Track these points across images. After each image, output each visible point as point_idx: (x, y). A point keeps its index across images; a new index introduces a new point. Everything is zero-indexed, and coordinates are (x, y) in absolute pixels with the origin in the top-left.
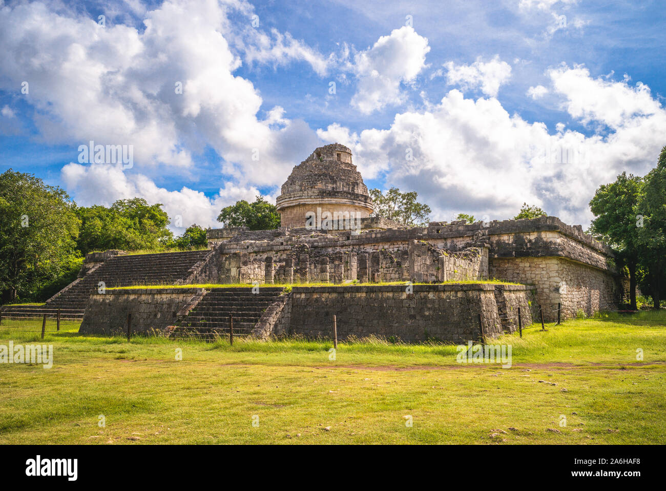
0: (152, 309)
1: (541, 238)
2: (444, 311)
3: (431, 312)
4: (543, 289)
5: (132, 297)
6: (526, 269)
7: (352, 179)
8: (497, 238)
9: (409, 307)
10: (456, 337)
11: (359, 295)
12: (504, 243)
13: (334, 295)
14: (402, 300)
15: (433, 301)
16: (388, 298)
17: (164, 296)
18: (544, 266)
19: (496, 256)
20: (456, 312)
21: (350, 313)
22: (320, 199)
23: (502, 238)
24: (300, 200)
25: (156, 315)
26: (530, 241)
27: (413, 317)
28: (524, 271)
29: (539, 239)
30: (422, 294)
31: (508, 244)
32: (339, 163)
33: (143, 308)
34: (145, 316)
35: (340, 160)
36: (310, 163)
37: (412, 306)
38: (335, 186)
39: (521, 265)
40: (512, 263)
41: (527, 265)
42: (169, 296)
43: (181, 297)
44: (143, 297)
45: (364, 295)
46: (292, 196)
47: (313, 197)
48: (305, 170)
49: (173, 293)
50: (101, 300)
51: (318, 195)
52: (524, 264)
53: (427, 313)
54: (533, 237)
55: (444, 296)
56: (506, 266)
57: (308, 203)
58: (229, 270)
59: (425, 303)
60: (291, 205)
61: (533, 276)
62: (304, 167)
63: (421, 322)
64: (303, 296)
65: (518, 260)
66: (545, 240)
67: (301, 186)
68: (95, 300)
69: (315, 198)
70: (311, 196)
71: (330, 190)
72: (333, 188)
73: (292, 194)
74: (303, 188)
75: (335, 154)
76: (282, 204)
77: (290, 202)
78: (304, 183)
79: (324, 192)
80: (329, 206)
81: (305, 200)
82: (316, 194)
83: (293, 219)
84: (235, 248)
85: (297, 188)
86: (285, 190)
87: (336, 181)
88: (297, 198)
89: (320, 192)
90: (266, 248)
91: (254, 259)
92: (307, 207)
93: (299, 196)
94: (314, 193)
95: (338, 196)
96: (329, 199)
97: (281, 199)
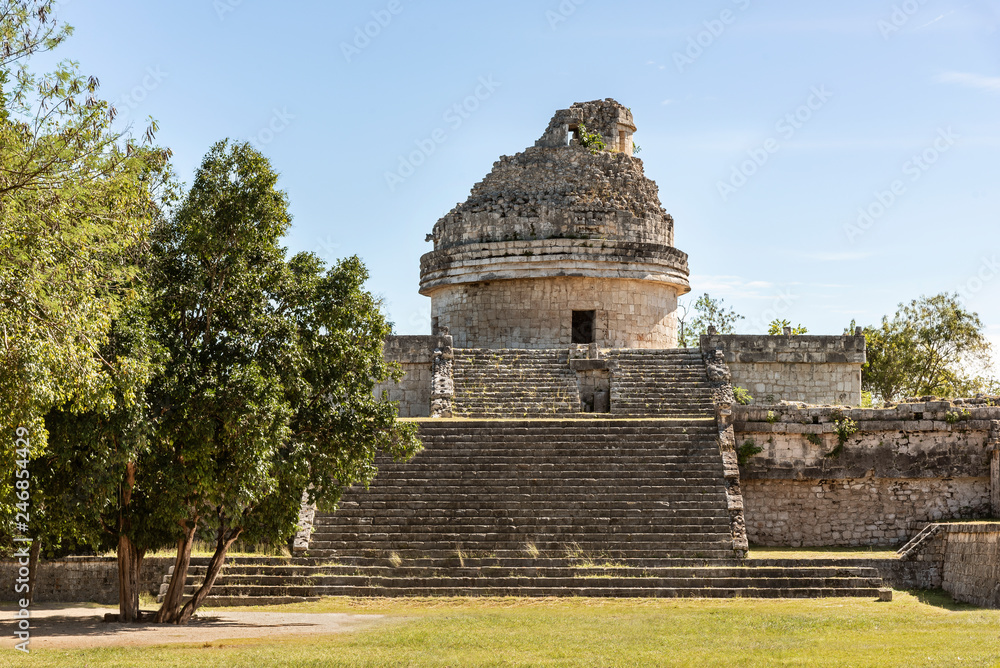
22: (621, 267)
24: (561, 265)
35: (623, 151)
38: (641, 228)
46: (537, 251)
47: (601, 259)
51: (615, 255)
60: (533, 275)
62: (549, 165)
67: (558, 222)
69: (607, 261)
70: (596, 256)
71: (634, 240)
72: (639, 236)
73: (535, 243)
74: (564, 229)
75: (614, 132)
76: (489, 269)
77: (527, 266)
78: (566, 216)
79: (629, 247)
80: (633, 286)
81: (580, 265)
82: (610, 251)
83: (525, 315)
84: (776, 420)
85: (545, 226)
86: (489, 228)
87: (644, 215)
88: (553, 258)
89: (620, 246)
90: (878, 423)
91: (838, 450)
92: (578, 285)
93: (558, 251)
94: (603, 247)
95: (656, 261)
96: (640, 267)
97: (487, 253)
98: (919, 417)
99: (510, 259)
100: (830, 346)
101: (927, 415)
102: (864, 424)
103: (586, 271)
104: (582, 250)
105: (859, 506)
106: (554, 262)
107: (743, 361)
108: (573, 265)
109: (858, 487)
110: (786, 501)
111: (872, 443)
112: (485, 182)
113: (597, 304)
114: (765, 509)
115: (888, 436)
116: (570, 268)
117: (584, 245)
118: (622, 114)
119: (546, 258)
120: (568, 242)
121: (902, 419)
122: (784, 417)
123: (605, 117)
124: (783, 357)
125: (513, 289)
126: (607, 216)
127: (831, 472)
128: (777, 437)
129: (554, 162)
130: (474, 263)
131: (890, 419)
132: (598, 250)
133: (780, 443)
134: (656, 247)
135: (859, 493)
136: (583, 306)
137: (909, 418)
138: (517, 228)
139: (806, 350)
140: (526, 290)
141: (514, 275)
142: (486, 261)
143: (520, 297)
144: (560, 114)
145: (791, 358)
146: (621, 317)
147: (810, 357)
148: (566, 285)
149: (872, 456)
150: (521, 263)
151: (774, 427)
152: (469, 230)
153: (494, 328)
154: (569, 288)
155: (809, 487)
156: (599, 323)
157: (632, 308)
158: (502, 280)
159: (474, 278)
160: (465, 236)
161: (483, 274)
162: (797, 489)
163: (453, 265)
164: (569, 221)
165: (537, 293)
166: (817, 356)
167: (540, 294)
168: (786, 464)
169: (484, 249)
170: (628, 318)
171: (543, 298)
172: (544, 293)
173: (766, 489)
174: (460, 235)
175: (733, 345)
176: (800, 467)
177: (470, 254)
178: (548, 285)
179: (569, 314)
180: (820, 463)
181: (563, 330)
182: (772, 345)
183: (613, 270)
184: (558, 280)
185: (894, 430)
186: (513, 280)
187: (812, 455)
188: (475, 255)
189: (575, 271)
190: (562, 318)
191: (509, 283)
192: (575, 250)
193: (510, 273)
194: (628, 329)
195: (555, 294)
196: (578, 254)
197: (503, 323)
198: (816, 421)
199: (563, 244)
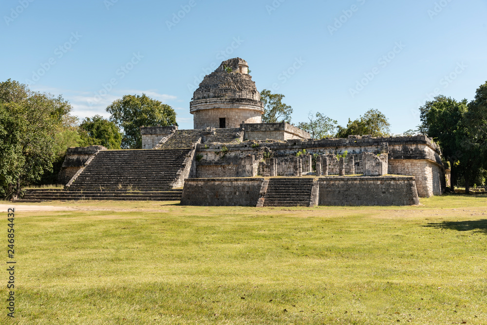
0: (232, 190)
1: (418, 149)
2: (399, 190)
3: (393, 190)
4: (418, 178)
5: (217, 183)
6: (409, 166)
7: (251, 88)
8: (392, 148)
9: (382, 188)
10: (405, 202)
11: (355, 182)
12: (397, 150)
13: (342, 182)
14: (378, 185)
15: (393, 185)
16: (371, 184)
17: (239, 182)
18: (419, 165)
19: (392, 158)
20: (405, 190)
21: (352, 191)
22: (231, 105)
23: (395, 148)
24: (214, 105)
25: (235, 193)
26: (412, 150)
27: (384, 193)
28: (408, 168)
29: (417, 149)
30: (388, 182)
31: (399, 151)
32: (241, 74)
33: (226, 189)
34: (228, 194)
35: (241, 72)
36: (220, 74)
37: (383, 187)
38: (240, 94)
39: (406, 164)
40: (401, 163)
41: (410, 164)
42: (242, 182)
43: (250, 183)
44: (225, 183)
45: (358, 182)
46: (208, 101)
47: (225, 103)
48: (216, 80)
49: (245, 181)
50: (195, 185)
51: (229, 102)
52: (407, 163)
53: (391, 191)
54: (413, 147)
55: (398, 182)
56: (397, 164)
57: (222, 107)
58: (244, 166)
59: (390, 186)
60: (207, 108)
61: (413, 170)
62: (215, 77)
63: (388, 195)
64: (325, 182)
65: (404, 161)
66: (420, 149)
67: (215, 93)
68: (190, 185)
69: (227, 103)
70: (224, 102)
71: (238, 97)
72: (239, 96)
73: (208, 99)
74: (216, 95)
75: (238, 67)
76: (198, 107)
77: (206, 106)
79: (234, 99)
80: (237, 111)
81: (220, 105)
82: (228, 101)
83: (207, 119)
84: (208, 148)
85: (211, 94)
87: (241, 90)
88: (212, 103)
89: (231, 99)
90: (234, 148)
91: (224, 156)
92: (220, 111)
93: (214, 101)
94: (226, 99)
95: (243, 103)
96: (238, 105)
98: (246, 146)
99: (202, 104)
100: (275, 126)
101: (248, 146)
102: (230, 149)
104: (220, 101)
105: (230, 173)
107: (251, 131)
109: (230, 167)
110: (212, 172)
111: (233, 154)
113: (226, 116)
114: (206, 174)
115: (237, 152)
116: (217, 106)
117: (221, 99)
118: (240, 61)
120: (216, 99)
121: (241, 147)
122: (211, 147)
123: (235, 63)
124: (262, 130)
125: (204, 112)
126: (228, 91)
127: (221, 163)
128: (209, 153)
129: (217, 76)
130: (195, 105)
131: (238, 147)
132: (224, 100)
133: (209, 155)
134: (244, 99)
135: (230, 169)
136: (222, 117)
137: (243, 147)
138: (205, 95)
139: (268, 127)
140: (207, 112)
141: (203, 108)
142: (197, 105)
143: (206, 114)
144: (223, 62)
145: (264, 130)
146: (233, 119)
147: (269, 129)
148: (217, 111)
149: (232, 158)
150: (204, 105)
151: (207, 150)
153: (201, 123)
155: (218, 168)
156: (226, 122)
157: (237, 117)
158: (201, 110)
159: (195, 110)
160: (195, 98)
162: (215, 168)
164: (218, 93)
165: (210, 113)
166: (271, 129)
168: (210, 161)
169: (197, 102)
170: (236, 120)
171: (211, 115)
172: (212, 113)
173: (207, 168)
175: (248, 126)
176: (213, 162)
177: (194, 103)
178: (212, 111)
179: (218, 119)
180: (219, 160)
181: (217, 124)
182: (259, 126)
183: (229, 106)
184: (214, 110)
185: (238, 150)
186: (204, 110)
187: (217, 158)
190: (216, 120)
194: (235, 123)
195: (214, 113)
196: (219, 102)
197: (202, 122)
198: (219, 148)
199: (215, 99)
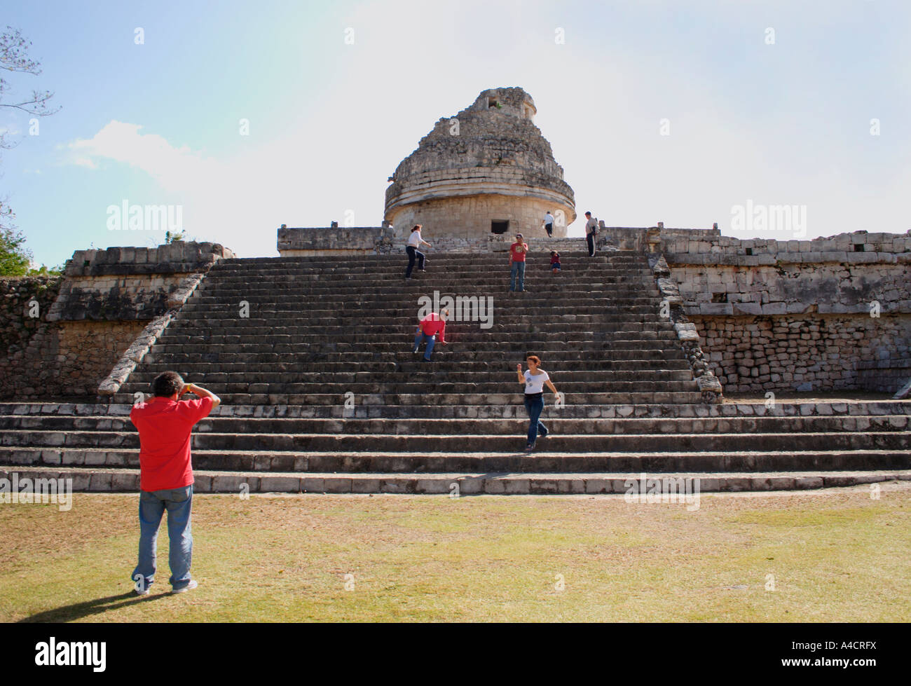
22: (528, 189)
51: (523, 180)
57: (504, 192)
67: (480, 156)
69: (517, 184)
70: (509, 180)
72: (541, 171)
73: (463, 171)
74: (485, 161)
75: (522, 107)
76: (429, 190)
77: (457, 187)
78: (487, 152)
81: (497, 186)
82: (519, 178)
83: (455, 224)
85: (471, 159)
86: (430, 163)
87: (543, 158)
88: (476, 180)
89: (527, 174)
92: (495, 202)
93: (480, 176)
94: (515, 174)
96: (542, 190)
97: (428, 179)
103: (501, 191)
104: (499, 175)
106: (477, 183)
108: (492, 186)
112: (429, 136)
113: (510, 216)
116: (489, 188)
117: (500, 172)
118: (526, 98)
119: (471, 180)
120: (488, 170)
123: (515, 98)
125: (447, 206)
126: (517, 154)
129: (478, 119)
130: (418, 187)
132: (511, 176)
136: (500, 217)
140: (457, 205)
142: (427, 185)
143: (453, 211)
146: (529, 226)
148: (487, 202)
150: (453, 185)
152: (416, 167)
154: (489, 204)
156: (511, 230)
158: (440, 199)
159: (418, 198)
160: (413, 172)
161: (425, 195)
163: (404, 191)
164: (489, 156)
165: (465, 208)
167: (468, 208)
169: (425, 177)
170: (534, 227)
171: (469, 210)
172: (470, 208)
174: (409, 172)
175: (619, 235)
177: (415, 182)
178: (473, 201)
179: (490, 222)
181: (485, 234)
183: (522, 191)
184: (480, 198)
186: (447, 199)
188: (420, 182)
189: (493, 191)
190: (484, 226)
191: (444, 201)
192: (493, 175)
193: (445, 192)
195: (478, 208)
196: (496, 178)
198: (749, 252)
199: (484, 171)
